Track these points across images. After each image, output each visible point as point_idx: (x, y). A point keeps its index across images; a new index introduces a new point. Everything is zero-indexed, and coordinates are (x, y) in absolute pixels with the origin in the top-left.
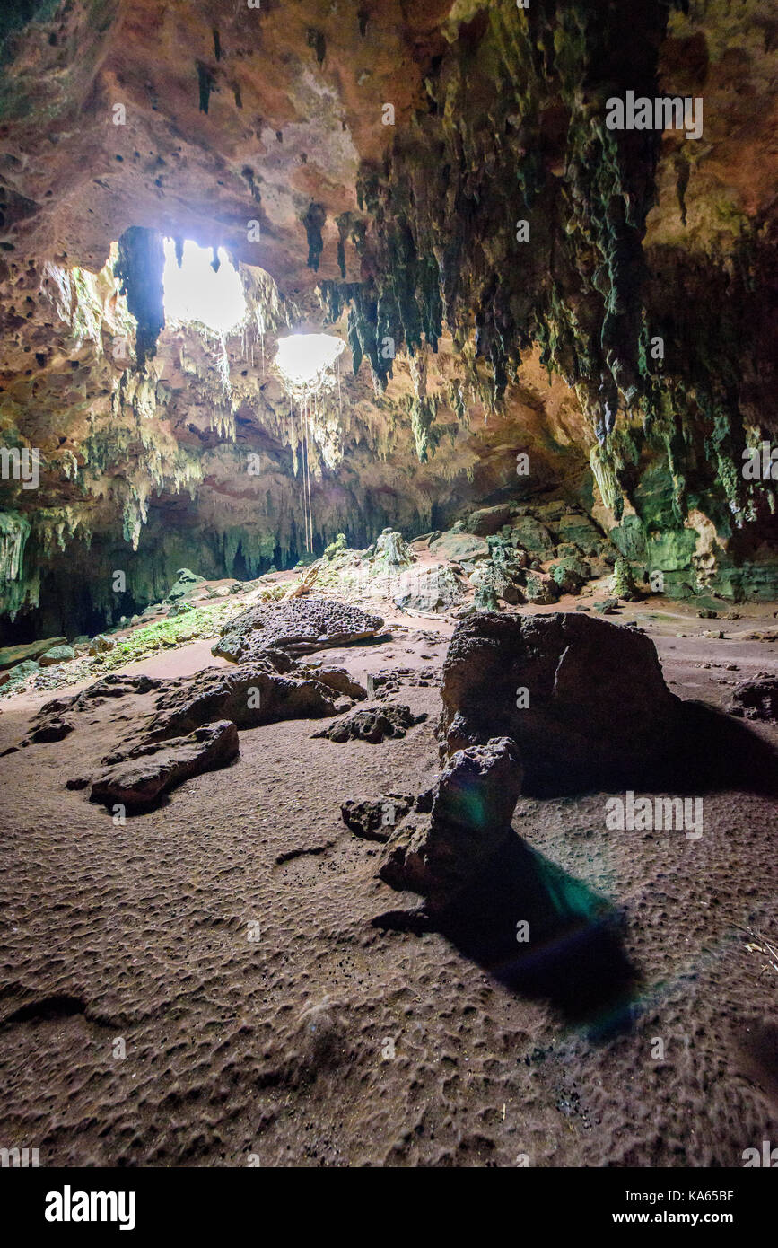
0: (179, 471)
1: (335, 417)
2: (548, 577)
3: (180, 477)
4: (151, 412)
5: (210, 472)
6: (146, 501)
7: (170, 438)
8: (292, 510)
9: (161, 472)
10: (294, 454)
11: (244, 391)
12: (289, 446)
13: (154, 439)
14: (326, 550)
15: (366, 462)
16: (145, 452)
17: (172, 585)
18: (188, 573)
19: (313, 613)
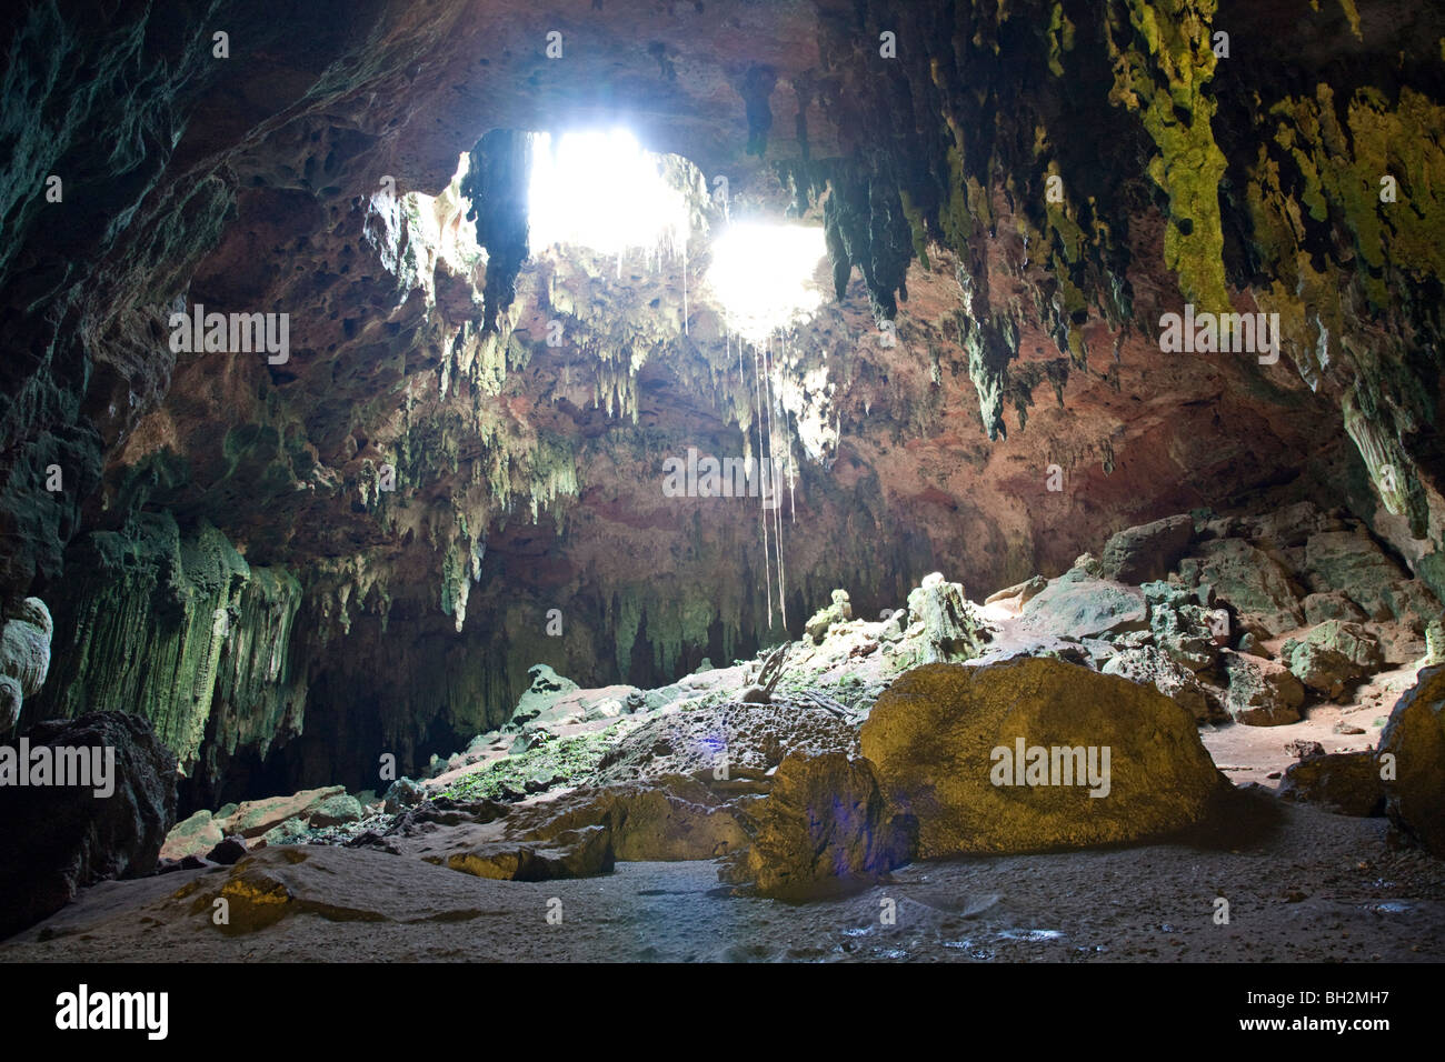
0: (539, 484)
1: (823, 363)
2: (1277, 666)
3: (538, 494)
4: (497, 384)
5: (590, 481)
6: (480, 540)
7: (525, 425)
8: (745, 547)
9: (507, 487)
10: (747, 439)
11: (654, 333)
12: (735, 423)
13: (499, 429)
14: (809, 624)
15: (886, 444)
16: (485, 452)
17: (518, 698)
18: (547, 673)
19: (760, 727)
